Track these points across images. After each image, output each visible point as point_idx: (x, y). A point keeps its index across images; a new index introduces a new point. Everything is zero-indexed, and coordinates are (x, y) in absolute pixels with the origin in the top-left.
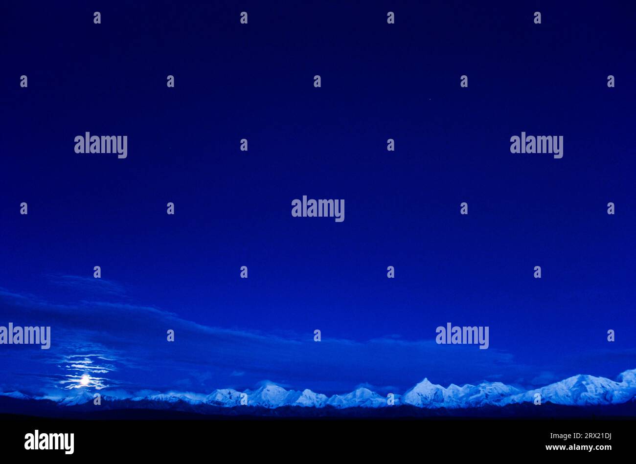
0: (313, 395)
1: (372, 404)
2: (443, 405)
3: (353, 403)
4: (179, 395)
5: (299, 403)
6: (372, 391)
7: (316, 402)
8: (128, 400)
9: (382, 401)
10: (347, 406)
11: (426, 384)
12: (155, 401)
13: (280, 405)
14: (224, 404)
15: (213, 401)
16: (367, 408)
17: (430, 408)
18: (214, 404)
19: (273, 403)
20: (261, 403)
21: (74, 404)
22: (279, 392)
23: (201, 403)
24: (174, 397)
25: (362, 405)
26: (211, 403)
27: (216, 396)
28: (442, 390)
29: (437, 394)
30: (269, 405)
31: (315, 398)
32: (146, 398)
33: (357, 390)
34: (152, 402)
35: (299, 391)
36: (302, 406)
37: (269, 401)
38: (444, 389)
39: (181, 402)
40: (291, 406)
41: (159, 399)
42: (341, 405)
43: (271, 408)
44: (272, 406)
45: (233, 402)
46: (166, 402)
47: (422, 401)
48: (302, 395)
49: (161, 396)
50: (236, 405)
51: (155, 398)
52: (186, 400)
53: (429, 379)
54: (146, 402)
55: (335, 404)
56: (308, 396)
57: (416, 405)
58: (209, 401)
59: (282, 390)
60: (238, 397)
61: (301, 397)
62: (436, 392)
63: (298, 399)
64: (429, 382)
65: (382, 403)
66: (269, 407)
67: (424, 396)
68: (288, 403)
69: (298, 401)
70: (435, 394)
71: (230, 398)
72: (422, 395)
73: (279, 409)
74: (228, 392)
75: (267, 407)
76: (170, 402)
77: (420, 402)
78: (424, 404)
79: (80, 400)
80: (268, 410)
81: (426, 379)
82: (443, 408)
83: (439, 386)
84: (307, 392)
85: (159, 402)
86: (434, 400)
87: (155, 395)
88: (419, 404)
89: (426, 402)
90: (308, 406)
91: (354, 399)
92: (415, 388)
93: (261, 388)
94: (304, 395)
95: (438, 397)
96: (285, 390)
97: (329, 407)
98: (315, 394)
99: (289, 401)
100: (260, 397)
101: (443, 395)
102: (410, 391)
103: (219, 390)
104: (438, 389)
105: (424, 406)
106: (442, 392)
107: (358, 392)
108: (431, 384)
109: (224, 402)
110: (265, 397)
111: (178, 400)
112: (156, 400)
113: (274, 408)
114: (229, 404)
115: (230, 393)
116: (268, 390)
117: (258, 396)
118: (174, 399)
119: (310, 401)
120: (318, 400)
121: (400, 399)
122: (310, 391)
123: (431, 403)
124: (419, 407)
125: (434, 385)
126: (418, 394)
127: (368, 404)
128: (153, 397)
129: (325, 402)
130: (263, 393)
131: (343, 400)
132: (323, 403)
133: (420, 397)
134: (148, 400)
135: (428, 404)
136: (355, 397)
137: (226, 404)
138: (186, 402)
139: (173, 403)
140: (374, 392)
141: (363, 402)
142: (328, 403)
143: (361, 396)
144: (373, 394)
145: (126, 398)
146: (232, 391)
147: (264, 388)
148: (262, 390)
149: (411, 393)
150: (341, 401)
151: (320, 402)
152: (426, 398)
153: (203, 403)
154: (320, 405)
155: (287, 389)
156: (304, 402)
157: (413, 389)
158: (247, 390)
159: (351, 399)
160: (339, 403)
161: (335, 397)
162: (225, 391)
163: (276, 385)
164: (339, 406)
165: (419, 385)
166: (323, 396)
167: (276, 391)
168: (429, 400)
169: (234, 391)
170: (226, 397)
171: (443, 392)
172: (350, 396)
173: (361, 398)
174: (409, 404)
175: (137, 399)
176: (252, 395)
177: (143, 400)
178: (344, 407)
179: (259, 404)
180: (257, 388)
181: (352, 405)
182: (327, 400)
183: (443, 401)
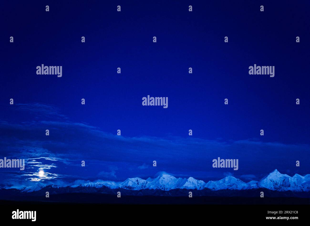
0: (195, 181)
1: (237, 187)
2: (289, 189)
3: (223, 186)
4: (103, 183)
5: (186, 187)
6: (237, 178)
7: (197, 186)
8: (68, 187)
9: (244, 186)
10: (219, 189)
11: (276, 173)
12: (87, 188)
13: (172, 188)
14: (133, 188)
15: (126, 186)
16: (233, 190)
17: (280, 191)
18: (127, 188)
19: (167, 186)
20: (159, 187)
21: (32, 191)
22: (171, 179)
23: (118, 188)
24: (99, 184)
25: (230, 188)
26: (125, 187)
27: (128, 182)
28: (288, 178)
29: (285, 181)
30: (165, 188)
31: (196, 183)
32: (81, 185)
33: (226, 178)
34: (85, 188)
35: (185, 179)
36: (187, 189)
37: (164, 186)
38: (290, 177)
39: (104, 187)
40: (180, 189)
41: (89, 186)
42: (215, 188)
43: (166, 190)
44: (167, 189)
45: (140, 187)
46: (94, 188)
47: (274, 186)
48: (187, 181)
49: (91, 184)
50: (142, 189)
51: (87, 185)
52: (108, 186)
53: (278, 170)
54: (80, 188)
55: (210, 187)
56: (191, 182)
57: (270, 189)
58: (123, 186)
59: (173, 178)
60: (143, 183)
61: (187, 182)
62: (284, 180)
63: (184, 184)
64: (278, 172)
65: (244, 187)
66: (164, 190)
67: (275, 182)
68: (178, 187)
69: (184, 186)
70: (283, 181)
71: (138, 184)
72: (274, 181)
73: (171, 191)
74: (136, 180)
75: (163, 190)
76: (97, 187)
77: (272, 186)
78: (275, 188)
79: (36, 188)
80: (164, 192)
81: (276, 170)
82: (289, 191)
83: (286, 175)
84: (191, 179)
85: (89, 187)
86: (283, 185)
87: (87, 183)
88: (271, 188)
89: (277, 186)
90: (192, 189)
91: (224, 184)
92: (269, 176)
93: (159, 177)
94: (188, 182)
95: (285, 183)
96: (175, 178)
97: (206, 190)
98: (197, 180)
99: (178, 185)
100: (159, 183)
101: (290, 181)
102: (265, 178)
103: (130, 179)
104: (285, 177)
105: (275, 189)
106: (288, 179)
107: (227, 179)
108: (280, 173)
109: (133, 187)
110: (161, 183)
111: (102, 186)
112: (87, 186)
113: (168, 190)
114: (137, 188)
115: (137, 181)
116: (163, 178)
117: (157, 182)
118: (100, 185)
119: (193, 185)
120: (198, 184)
121: (257, 184)
122: (193, 178)
123: (280, 188)
124: (271, 190)
125: (282, 174)
126: (271, 181)
127: (234, 187)
128: (86, 185)
129: (203, 186)
130: (160, 180)
131: (216, 184)
132: (202, 187)
133: (272, 183)
134: (82, 187)
135: (278, 188)
136: (225, 183)
137: (135, 188)
138: (108, 187)
139: (99, 188)
140: (238, 179)
141: (231, 186)
142: (206, 186)
143: (229, 182)
144: (237, 180)
145: (67, 186)
146: (139, 179)
147: (161, 176)
148: (160, 178)
149: (265, 180)
150: (215, 185)
151: (200, 186)
152: (276, 184)
153: (119, 188)
154: (200, 188)
155: (177, 177)
156: (189, 186)
157: (267, 177)
158: (149, 178)
159: (222, 184)
160: (213, 187)
161: (211, 183)
162: (134, 180)
163: (169, 174)
164: (214, 188)
165: (271, 174)
166: (202, 182)
167: (169, 179)
168: (279, 185)
169: (140, 179)
170: (135, 183)
171: (290, 179)
172: (221, 181)
173: (230, 183)
174: (264, 188)
175: (75, 186)
176: (153, 182)
177: (78, 187)
178: (217, 190)
179: (158, 187)
180: (156, 177)
181: (222, 188)
182: (205, 185)
183: (289, 186)
